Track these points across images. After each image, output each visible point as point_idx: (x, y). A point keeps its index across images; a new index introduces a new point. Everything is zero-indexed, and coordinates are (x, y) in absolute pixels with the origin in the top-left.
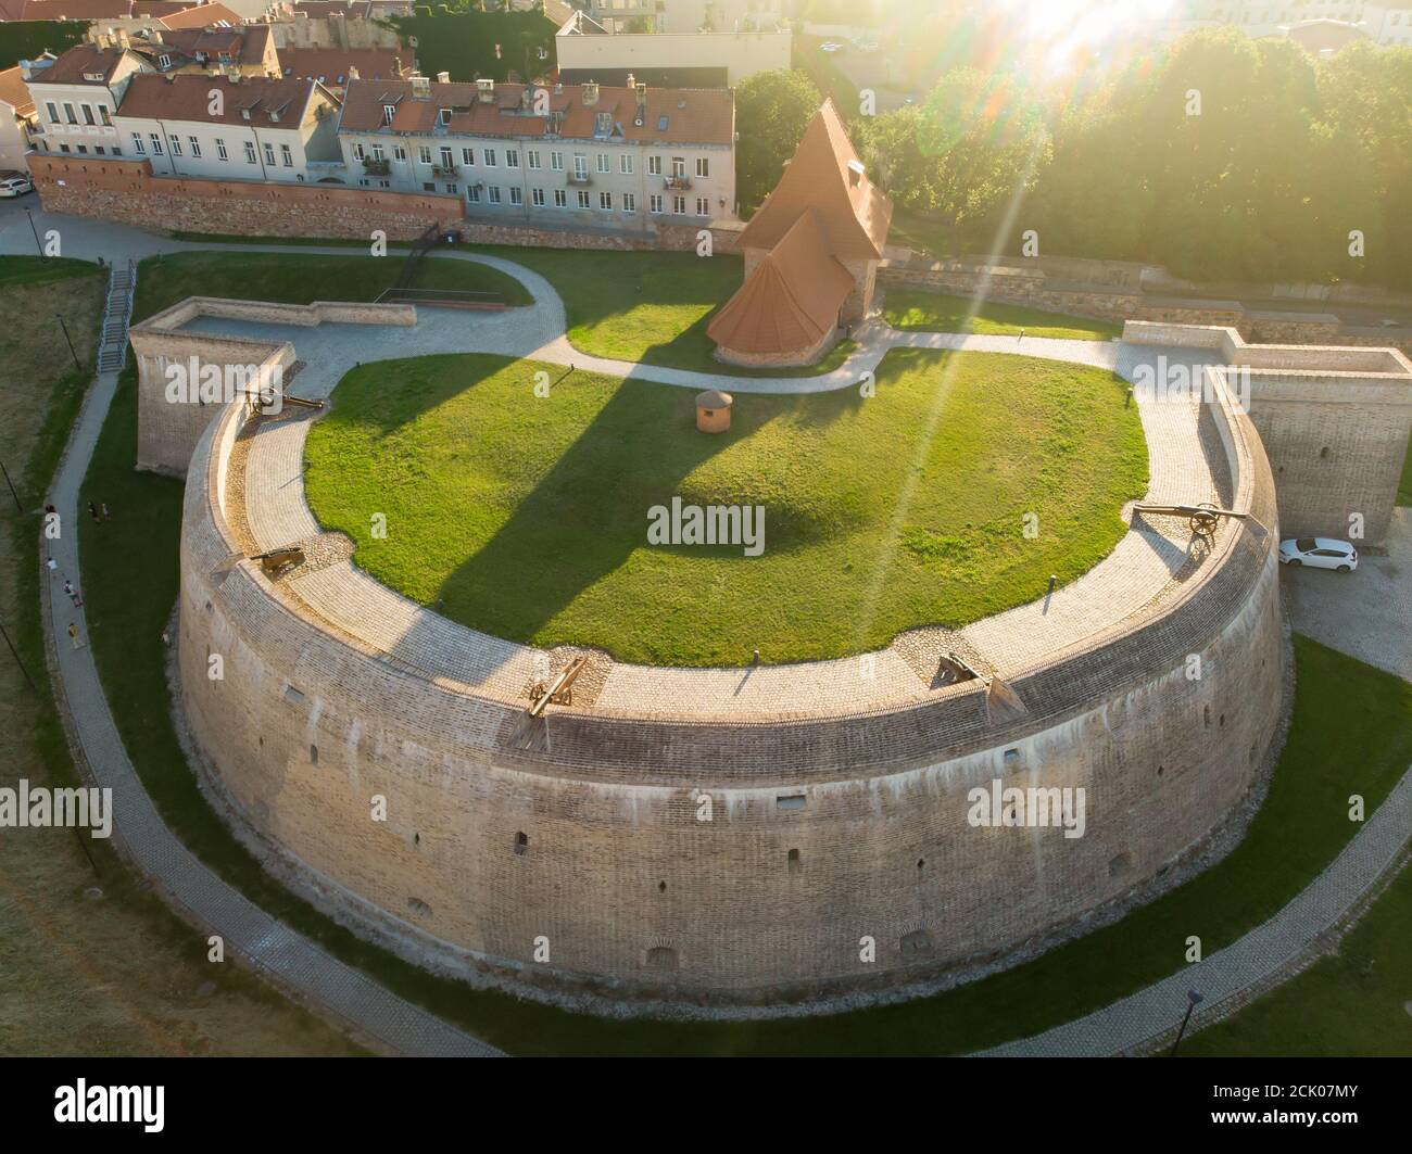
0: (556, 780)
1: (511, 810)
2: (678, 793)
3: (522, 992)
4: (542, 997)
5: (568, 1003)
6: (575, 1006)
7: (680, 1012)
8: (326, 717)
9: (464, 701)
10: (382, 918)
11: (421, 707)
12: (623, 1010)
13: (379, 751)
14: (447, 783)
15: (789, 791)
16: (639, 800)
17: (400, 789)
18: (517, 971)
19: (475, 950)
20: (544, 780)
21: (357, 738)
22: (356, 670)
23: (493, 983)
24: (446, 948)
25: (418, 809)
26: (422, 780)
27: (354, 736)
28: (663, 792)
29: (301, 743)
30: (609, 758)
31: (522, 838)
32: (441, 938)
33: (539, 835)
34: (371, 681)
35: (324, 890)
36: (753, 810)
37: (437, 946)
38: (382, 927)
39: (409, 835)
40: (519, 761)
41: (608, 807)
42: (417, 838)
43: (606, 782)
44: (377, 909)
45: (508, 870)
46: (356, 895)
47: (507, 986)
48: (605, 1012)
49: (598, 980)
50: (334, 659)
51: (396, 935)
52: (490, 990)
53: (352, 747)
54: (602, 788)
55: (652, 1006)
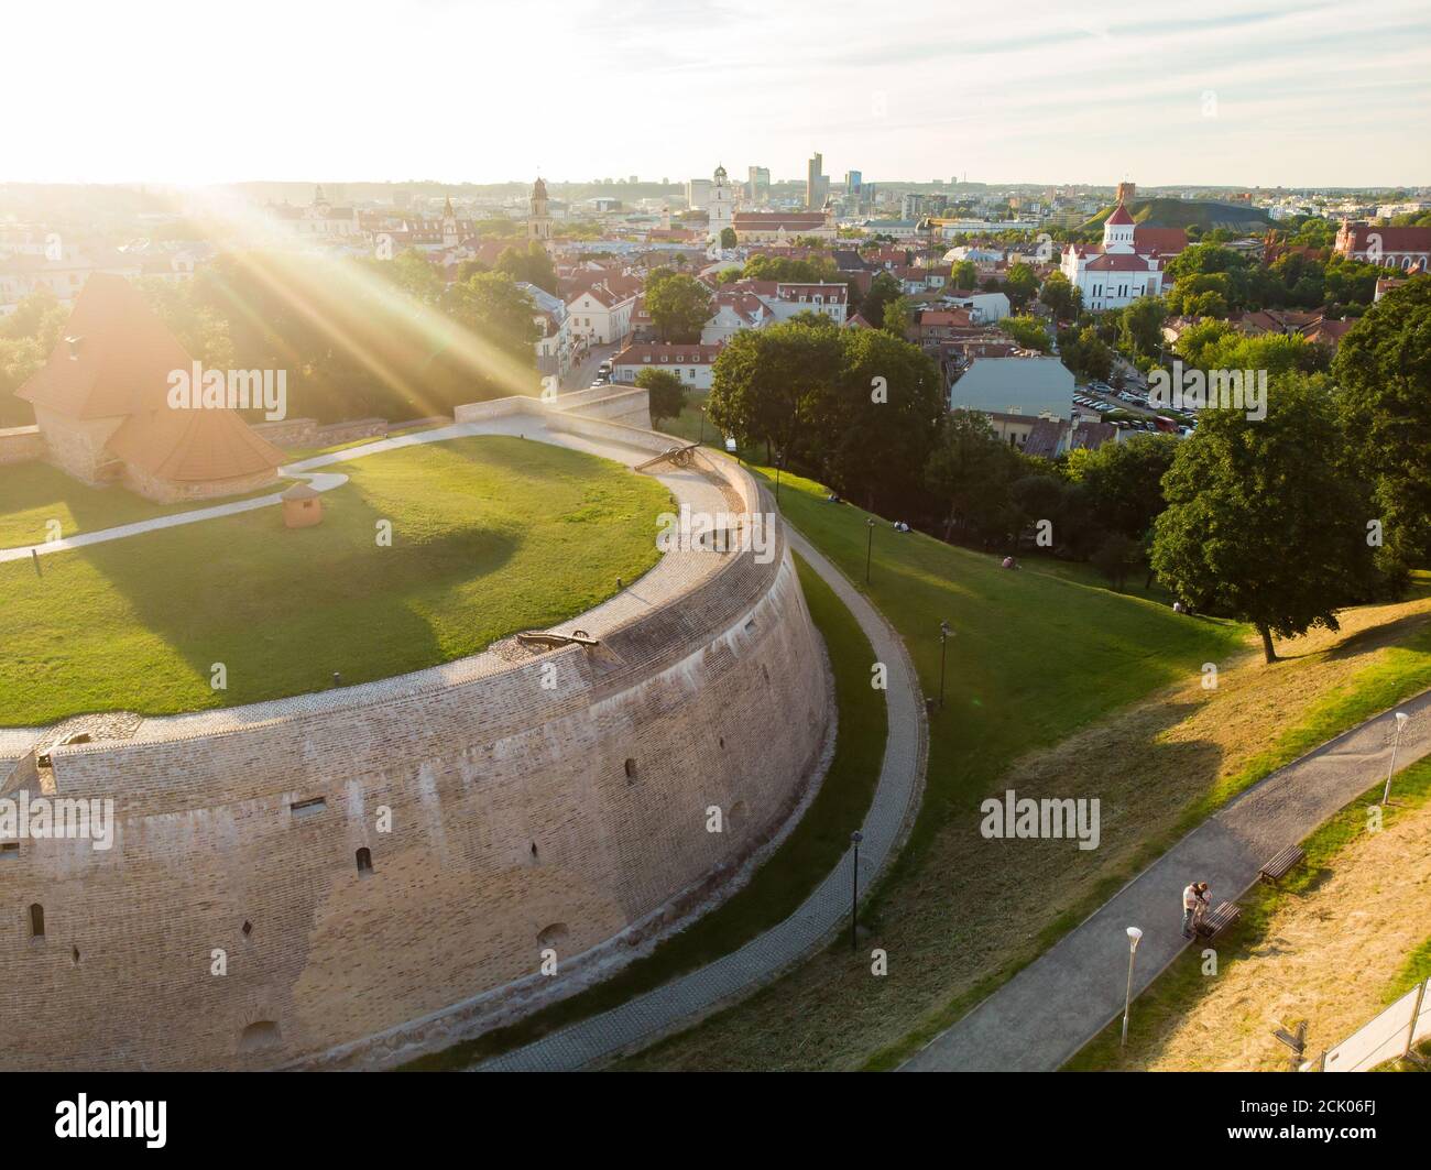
0: (638, 687)
1: (617, 740)
2: (706, 650)
3: (678, 928)
4: (693, 918)
5: (711, 905)
6: (714, 904)
7: (765, 855)
8: (374, 796)
9: (532, 669)
10: (510, 993)
11: (498, 698)
12: (740, 880)
13: (467, 778)
14: (556, 753)
15: (746, 620)
16: (689, 671)
17: (504, 804)
18: (662, 915)
19: (618, 932)
20: (631, 692)
21: (432, 786)
22: (394, 716)
23: (653, 942)
24: (594, 954)
25: (530, 811)
26: (531, 770)
27: (427, 785)
28: (697, 657)
29: (337, 865)
30: (663, 645)
31: (629, 767)
32: (583, 950)
33: (642, 751)
34: (422, 713)
35: (421, 1036)
36: (741, 642)
37: (584, 962)
38: (518, 1001)
39: (521, 854)
40: (611, 684)
41: (677, 689)
42: (534, 849)
43: (671, 665)
44: (500, 990)
45: (627, 810)
46: (467, 1001)
47: (665, 935)
48: (735, 890)
49: (711, 873)
50: (354, 726)
51: (537, 995)
52: (656, 947)
53: (430, 799)
54: (667, 674)
55: (750, 864)
